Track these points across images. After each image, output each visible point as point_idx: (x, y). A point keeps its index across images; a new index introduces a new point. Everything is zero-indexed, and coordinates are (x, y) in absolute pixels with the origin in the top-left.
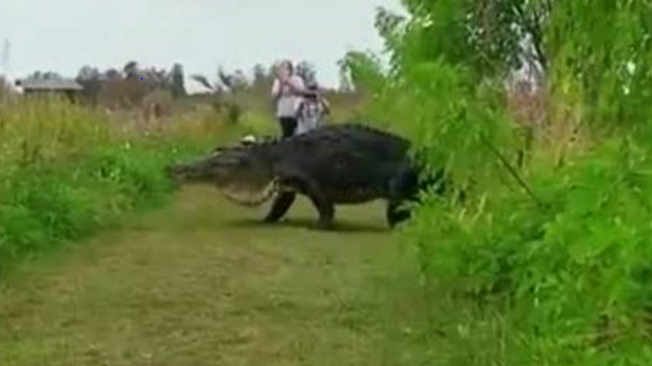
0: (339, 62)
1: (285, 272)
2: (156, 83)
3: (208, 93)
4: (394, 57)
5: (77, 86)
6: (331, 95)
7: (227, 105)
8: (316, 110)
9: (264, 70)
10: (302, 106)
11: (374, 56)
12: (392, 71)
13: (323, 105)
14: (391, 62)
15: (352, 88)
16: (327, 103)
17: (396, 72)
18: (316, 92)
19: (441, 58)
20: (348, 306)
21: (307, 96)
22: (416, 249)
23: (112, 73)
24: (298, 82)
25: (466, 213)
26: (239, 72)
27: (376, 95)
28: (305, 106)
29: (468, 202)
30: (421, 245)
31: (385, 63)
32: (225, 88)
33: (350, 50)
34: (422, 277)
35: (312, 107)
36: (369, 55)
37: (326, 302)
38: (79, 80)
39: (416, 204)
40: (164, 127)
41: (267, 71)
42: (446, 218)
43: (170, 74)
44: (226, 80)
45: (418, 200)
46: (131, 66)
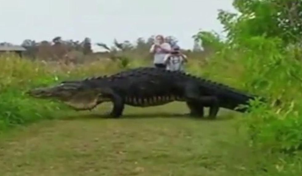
0: (194, 36)
1: (161, 139)
2: (73, 47)
3: (107, 52)
4: (229, 34)
5: (23, 49)
6: (188, 52)
7: (120, 58)
8: (179, 60)
9: (144, 41)
10: (169, 58)
11: (216, 34)
12: (228, 41)
13: (183, 57)
14: (228, 36)
15: (202, 49)
16: (185, 56)
17: (231, 41)
18: (179, 51)
19: (265, 34)
20: (203, 157)
21: (173, 53)
22: (248, 128)
23: (45, 43)
24: (167, 47)
25: (281, 111)
26: (127, 42)
27: (218, 53)
28: (172, 58)
29: (283, 105)
30: (251, 126)
31: (224, 37)
32: (118, 49)
33: (201, 31)
34: (251, 142)
35: (176, 58)
36: (213, 33)
37: (189, 154)
38: (23, 46)
39: (247, 106)
40: (79, 69)
41: (146, 41)
42: (267, 113)
43: (82, 43)
44: (119, 46)
45: (248, 104)
46: (57, 40)
